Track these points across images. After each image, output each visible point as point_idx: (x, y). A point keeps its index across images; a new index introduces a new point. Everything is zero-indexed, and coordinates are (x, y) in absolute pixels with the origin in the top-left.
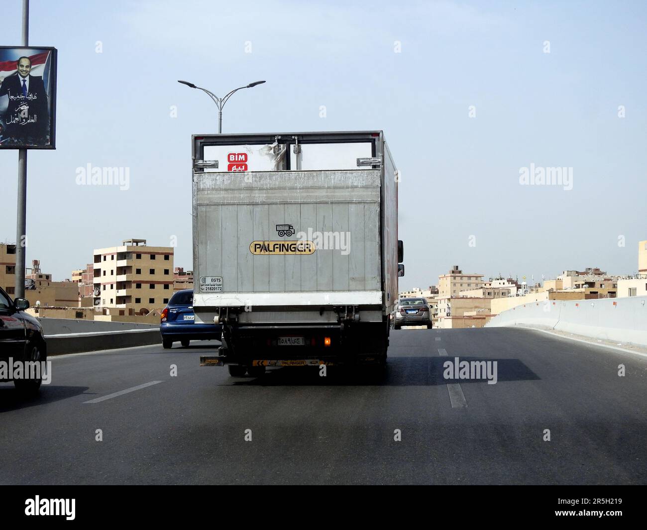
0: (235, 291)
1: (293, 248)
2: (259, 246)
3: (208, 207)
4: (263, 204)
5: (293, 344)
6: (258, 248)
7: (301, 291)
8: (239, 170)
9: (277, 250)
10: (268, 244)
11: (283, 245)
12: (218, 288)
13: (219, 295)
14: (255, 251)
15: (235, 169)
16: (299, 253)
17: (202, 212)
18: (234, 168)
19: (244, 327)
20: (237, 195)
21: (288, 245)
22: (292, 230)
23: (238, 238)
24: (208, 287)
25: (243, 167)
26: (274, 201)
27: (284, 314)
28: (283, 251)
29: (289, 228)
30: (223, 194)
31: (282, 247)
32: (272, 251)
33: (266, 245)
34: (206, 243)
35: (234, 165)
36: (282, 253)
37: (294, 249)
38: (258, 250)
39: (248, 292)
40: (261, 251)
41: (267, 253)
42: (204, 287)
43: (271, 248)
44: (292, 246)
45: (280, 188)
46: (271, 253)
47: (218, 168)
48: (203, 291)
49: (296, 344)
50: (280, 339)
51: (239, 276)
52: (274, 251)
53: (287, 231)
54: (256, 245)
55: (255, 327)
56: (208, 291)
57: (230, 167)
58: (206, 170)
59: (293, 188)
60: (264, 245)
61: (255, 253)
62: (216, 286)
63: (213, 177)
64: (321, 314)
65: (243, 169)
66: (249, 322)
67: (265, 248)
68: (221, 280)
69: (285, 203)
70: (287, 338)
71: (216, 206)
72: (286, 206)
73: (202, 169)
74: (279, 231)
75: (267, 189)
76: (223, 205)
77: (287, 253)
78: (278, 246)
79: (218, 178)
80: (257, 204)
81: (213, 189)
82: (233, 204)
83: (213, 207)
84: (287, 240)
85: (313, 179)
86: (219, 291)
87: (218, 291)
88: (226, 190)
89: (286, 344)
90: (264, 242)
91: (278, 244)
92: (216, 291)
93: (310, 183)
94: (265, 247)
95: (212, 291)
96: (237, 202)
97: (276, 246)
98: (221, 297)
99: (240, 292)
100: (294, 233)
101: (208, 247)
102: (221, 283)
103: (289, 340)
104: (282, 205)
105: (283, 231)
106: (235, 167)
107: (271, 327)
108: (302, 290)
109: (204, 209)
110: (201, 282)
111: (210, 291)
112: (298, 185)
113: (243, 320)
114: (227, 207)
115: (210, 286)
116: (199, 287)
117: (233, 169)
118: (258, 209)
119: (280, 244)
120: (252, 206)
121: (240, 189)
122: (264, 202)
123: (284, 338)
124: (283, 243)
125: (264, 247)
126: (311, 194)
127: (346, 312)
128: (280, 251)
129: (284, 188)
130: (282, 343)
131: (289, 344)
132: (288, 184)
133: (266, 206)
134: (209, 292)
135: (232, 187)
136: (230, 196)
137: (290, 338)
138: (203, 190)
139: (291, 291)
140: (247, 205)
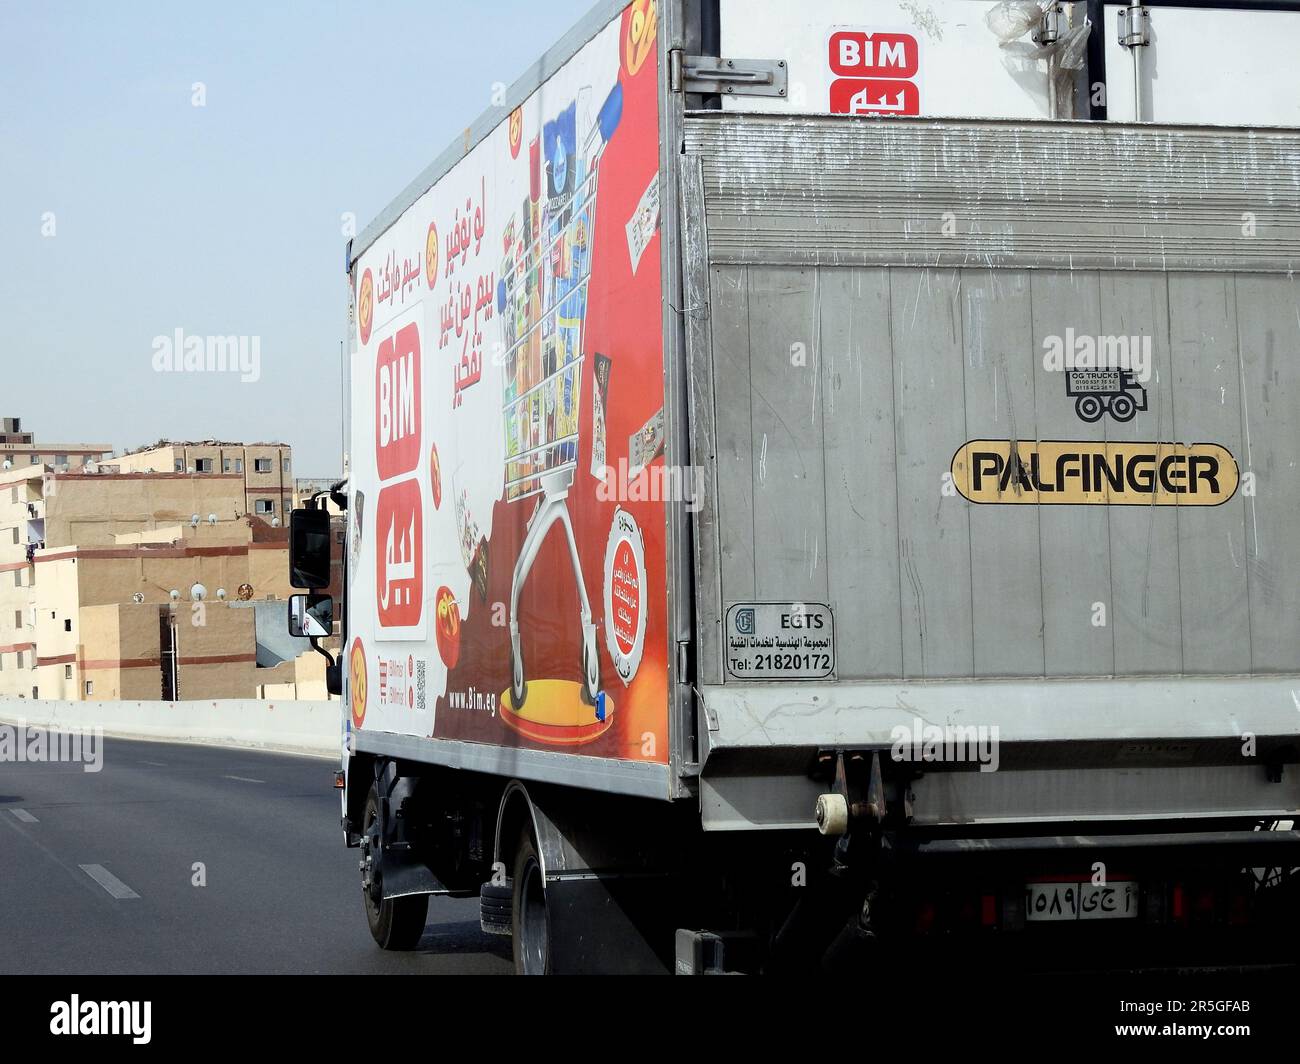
0: (893, 671)
1: (1143, 474)
2: (990, 464)
3: (758, 274)
4: (1005, 268)
5: (1084, 915)
6: (988, 472)
7: (1188, 673)
8: (881, 112)
9: (1073, 484)
10: (1035, 458)
11: (1100, 461)
12: (812, 661)
13: (823, 693)
14: (977, 486)
15: (864, 106)
16: (1171, 498)
17: (728, 296)
18: (858, 102)
20: (887, 226)
21: (1119, 459)
22: (1137, 394)
23: (897, 426)
24: (765, 652)
25: (901, 97)
26: (1053, 258)
27: (1108, 778)
28: (1098, 488)
29: (1124, 385)
30: (820, 219)
31: (1094, 471)
32: (1049, 488)
33: (1026, 459)
34: (753, 448)
35: (856, 87)
36: (1093, 496)
37: (1144, 481)
38: (990, 483)
39: (951, 678)
40: (1003, 486)
41: (1031, 496)
42: (747, 654)
43: (1048, 475)
44: (1140, 467)
45: (1071, 200)
46: (1046, 496)
47: (782, 94)
48: (744, 673)
49: (1098, 914)
50: (1030, 893)
51: (909, 602)
52: (1061, 487)
53: (1114, 395)
54: (978, 457)
55: (986, 844)
56: (765, 672)
57: (840, 95)
58: (729, 104)
59: (1128, 204)
60: (1015, 458)
61: (975, 495)
62: (803, 651)
63: (775, 134)
65: (901, 106)
66: (955, 820)
67: (1018, 473)
68: (826, 620)
69: (1099, 270)
70: (1062, 888)
71: (796, 275)
72: (1105, 279)
73: (713, 99)
74: (1081, 395)
75: (1017, 202)
76: (825, 266)
77: (1116, 497)
78: (1078, 465)
79: (794, 141)
80: (979, 269)
81: (775, 194)
82: (873, 266)
83: (778, 275)
84: (1117, 442)
85: (1214, 165)
86: (819, 672)
87: (812, 672)
88: (835, 198)
89: (1054, 916)
90: (1014, 444)
91: (1075, 458)
92: (803, 672)
93: (1204, 184)
94: (1022, 470)
95: (783, 673)
96: (889, 254)
97: (1068, 465)
98: (831, 702)
99: (913, 679)
100: (1144, 408)
101: (763, 464)
102: (822, 635)
103: (1069, 899)
104: (1087, 279)
105: (1097, 395)
106: (863, 94)
108: (1188, 666)
109: (736, 283)
110: (735, 634)
111: (774, 672)
112: (1151, 188)
113: (926, 807)
114: (841, 277)
115: (774, 651)
116: (726, 654)
117: (854, 107)
118: (979, 291)
119: (1086, 458)
120: (953, 278)
121: (900, 199)
122: (1009, 260)
123: (1048, 890)
124: (1098, 449)
125: (1015, 471)
126: (1209, 232)
128: (1086, 488)
129: (1095, 201)
130: (1040, 909)
131: (1067, 914)
132: (1109, 185)
133: (1020, 281)
134: (770, 680)
135: (861, 184)
136: (856, 226)
137: (1074, 887)
138: (730, 194)
139: (1143, 674)
140: (934, 270)
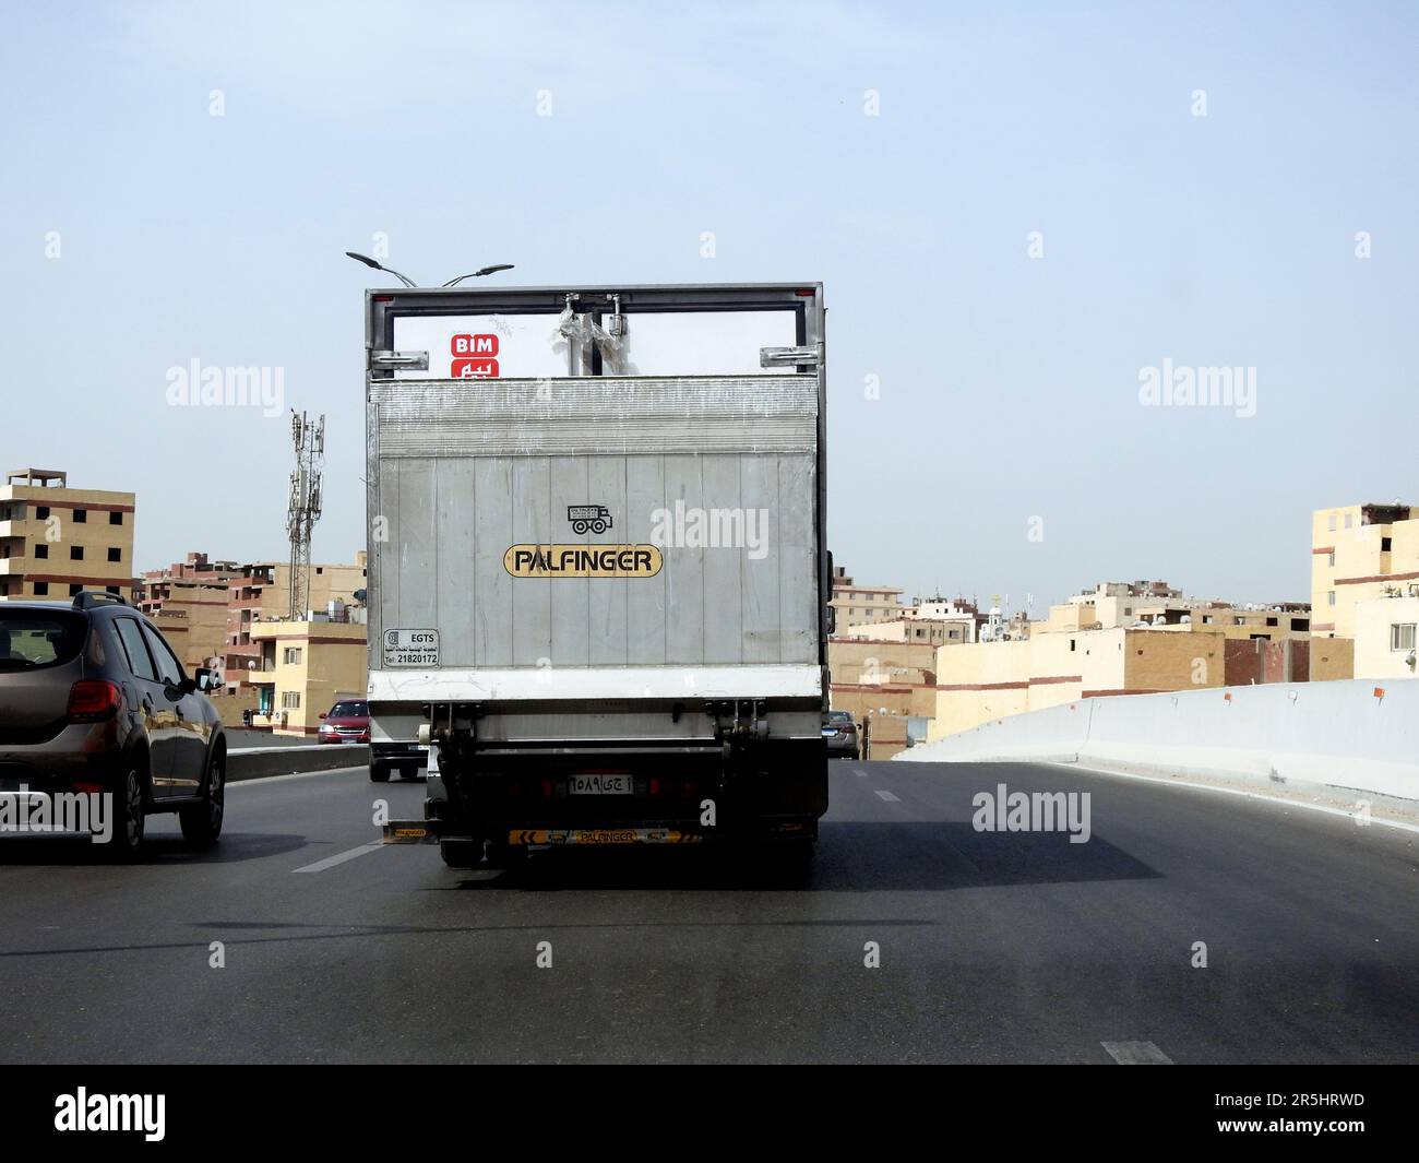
0: (469, 663)
1: (608, 561)
2: (525, 557)
3: (405, 462)
4: (536, 456)
5: (605, 792)
6: (523, 561)
7: (629, 665)
8: (479, 375)
9: (570, 567)
10: (549, 553)
11: (585, 554)
12: (427, 658)
13: (431, 674)
14: (518, 568)
15: (469, 372)
16: (624, 573)
17: (389, 474)
18: (466, 370)
19: (488, 752)
20: (474, 435)
21: (596, 553)
22: (607, 519)
23: (475, 537)
24: (403, 654)
25: (489, 367)
26: (563, 449)
27: (586, 719)
28: (583, 569)
29: (600, 514)
30: (438, 432)
31: (582, 559)
32: (557, 569)
33: (545, 554)
34: (400, 549)
35: (465, 363)
36: (581, 573)
37: (610, 565)
38: (524, 566)
39: (500, 667)
40: (531, 568)
41: (547, 573)
42: (393, 655)
43: (556, 562)
44: (607, 557)
45: (576, 419)
46: (555, 573)
47: (427, 369)
48: (392, 664)
49: (613, 792)
50: (574, 779)
51: (479, 628)
52: (563, 568)
53: (594, 520)
54: (518, 554)
55: (515, 751)
56: (403, 664)
57: (456, 368)
58: (398, 375)
59: (606, 419)
60: (539, 553)
61: (516, 573)
62: (422, 653)
63: (416, 390)
64: (676, 720)
65: (489, 372)
66: (503, 739)
67: (540, 561)
68: (436, 638)
69: (588, 455)
70: (592, 777)
71: (424, 462)
72: (592, 460)
73: (389, 373)
74: (575, 520)
75: (545, 421)
76: (441, 457)
77: (593, 573)
78: (573, 557)
79: (427, 394)
80: (522, 456)
81: (416, 421)
82: (465, 457)
83: (415, 462)
84: (596, 543)
85: (657, 398)
86: (431, 664)
87: (427, 664)
88: (447, 422)
89: (588, 792)
90: (538, 546)
91: (571, 553)
92: (422, 663)
93: (651, 407)
94: (542, 560)
95: (412, 664)
96: (475, 450)
97: (568, 557)
98: (434, 679)
99: (480, 667)
100: (611, 526)
101: (404, 559)
102: (434, 645)
103: (596, 782)
104: (582, 460)
105: (585, 520)
106: (469, 367)
107: (555, 751)
108: (631, 662)
109: (393, 467)
110: (388, 645)
111: (407, 664)
112: (620, 411)
113: (488, 731)
114: (449, 462)
115: (408, 653)
116: (383, 655)
117: (464, 373)
118: (523, 468)
119: (577, 553)
120: (509, 461)
121: (482, 421)
122: (539, 451)
123: (584, 778)
124: (584, 548)
125: (538, 559)
126: (651, 433)
127: (737, 714)
128: (577, 568)
129: (588, 419)
130: (580, 788)
131: (595, 791)
132: (597, 409)
133: (545, 462)
134: (405, 668)
135: (462, 414)
136: (457, 436)
137: (599, 777)
138: (392, 422)
139: (604, 666)
140: (499, 458)
